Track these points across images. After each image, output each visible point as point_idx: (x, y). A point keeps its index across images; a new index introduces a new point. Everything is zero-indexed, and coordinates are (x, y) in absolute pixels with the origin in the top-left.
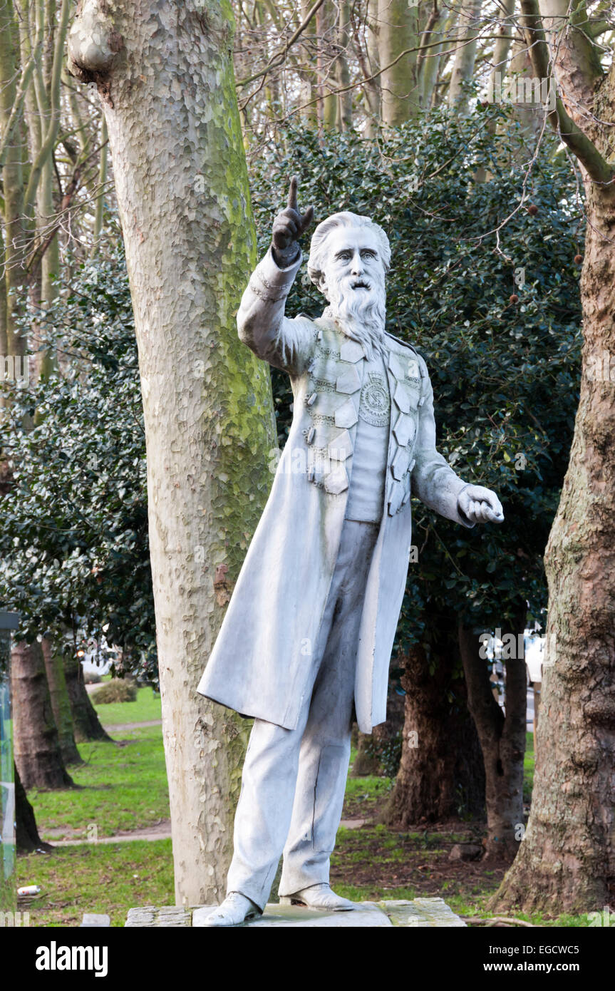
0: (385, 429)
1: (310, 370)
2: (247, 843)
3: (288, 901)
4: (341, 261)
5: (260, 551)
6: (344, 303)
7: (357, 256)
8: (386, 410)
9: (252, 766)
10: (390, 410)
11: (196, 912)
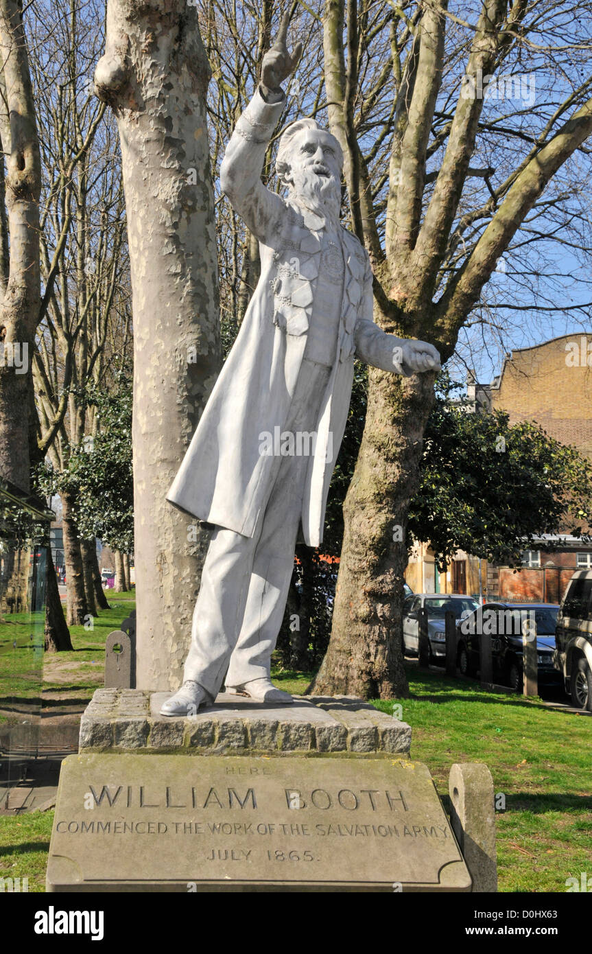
0: (340, 287)
1: (279, 231)
2: (205, 638)
3: (234, 691)
4: (306, 154)
5: (228, 381)
6: (308, 185)
7: (319, 150)
8: (341, 272)
9: (211, 567)
10: (344, 273)
11: (153, 695)
